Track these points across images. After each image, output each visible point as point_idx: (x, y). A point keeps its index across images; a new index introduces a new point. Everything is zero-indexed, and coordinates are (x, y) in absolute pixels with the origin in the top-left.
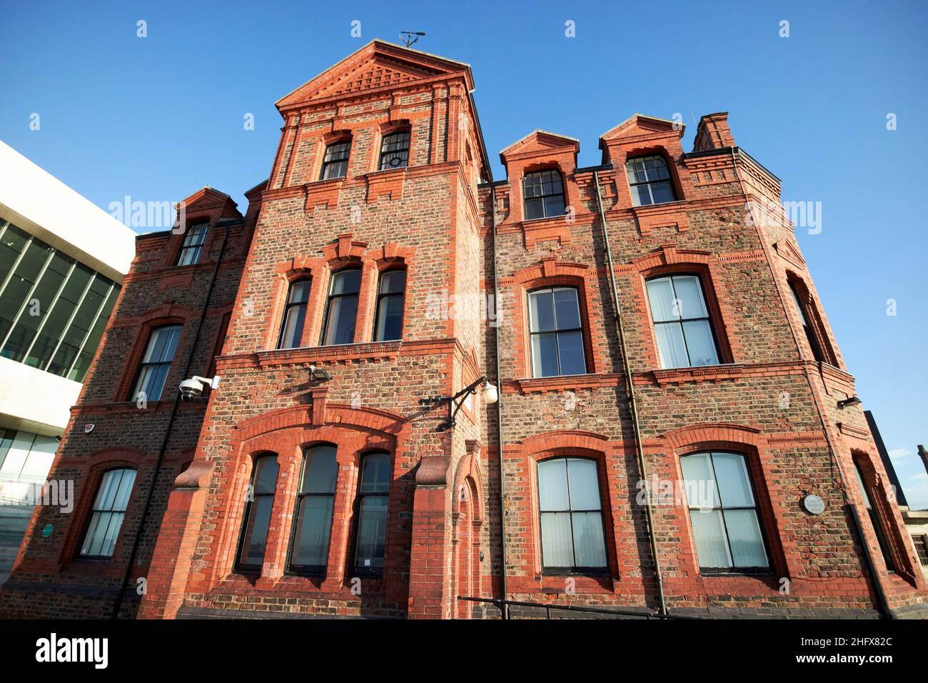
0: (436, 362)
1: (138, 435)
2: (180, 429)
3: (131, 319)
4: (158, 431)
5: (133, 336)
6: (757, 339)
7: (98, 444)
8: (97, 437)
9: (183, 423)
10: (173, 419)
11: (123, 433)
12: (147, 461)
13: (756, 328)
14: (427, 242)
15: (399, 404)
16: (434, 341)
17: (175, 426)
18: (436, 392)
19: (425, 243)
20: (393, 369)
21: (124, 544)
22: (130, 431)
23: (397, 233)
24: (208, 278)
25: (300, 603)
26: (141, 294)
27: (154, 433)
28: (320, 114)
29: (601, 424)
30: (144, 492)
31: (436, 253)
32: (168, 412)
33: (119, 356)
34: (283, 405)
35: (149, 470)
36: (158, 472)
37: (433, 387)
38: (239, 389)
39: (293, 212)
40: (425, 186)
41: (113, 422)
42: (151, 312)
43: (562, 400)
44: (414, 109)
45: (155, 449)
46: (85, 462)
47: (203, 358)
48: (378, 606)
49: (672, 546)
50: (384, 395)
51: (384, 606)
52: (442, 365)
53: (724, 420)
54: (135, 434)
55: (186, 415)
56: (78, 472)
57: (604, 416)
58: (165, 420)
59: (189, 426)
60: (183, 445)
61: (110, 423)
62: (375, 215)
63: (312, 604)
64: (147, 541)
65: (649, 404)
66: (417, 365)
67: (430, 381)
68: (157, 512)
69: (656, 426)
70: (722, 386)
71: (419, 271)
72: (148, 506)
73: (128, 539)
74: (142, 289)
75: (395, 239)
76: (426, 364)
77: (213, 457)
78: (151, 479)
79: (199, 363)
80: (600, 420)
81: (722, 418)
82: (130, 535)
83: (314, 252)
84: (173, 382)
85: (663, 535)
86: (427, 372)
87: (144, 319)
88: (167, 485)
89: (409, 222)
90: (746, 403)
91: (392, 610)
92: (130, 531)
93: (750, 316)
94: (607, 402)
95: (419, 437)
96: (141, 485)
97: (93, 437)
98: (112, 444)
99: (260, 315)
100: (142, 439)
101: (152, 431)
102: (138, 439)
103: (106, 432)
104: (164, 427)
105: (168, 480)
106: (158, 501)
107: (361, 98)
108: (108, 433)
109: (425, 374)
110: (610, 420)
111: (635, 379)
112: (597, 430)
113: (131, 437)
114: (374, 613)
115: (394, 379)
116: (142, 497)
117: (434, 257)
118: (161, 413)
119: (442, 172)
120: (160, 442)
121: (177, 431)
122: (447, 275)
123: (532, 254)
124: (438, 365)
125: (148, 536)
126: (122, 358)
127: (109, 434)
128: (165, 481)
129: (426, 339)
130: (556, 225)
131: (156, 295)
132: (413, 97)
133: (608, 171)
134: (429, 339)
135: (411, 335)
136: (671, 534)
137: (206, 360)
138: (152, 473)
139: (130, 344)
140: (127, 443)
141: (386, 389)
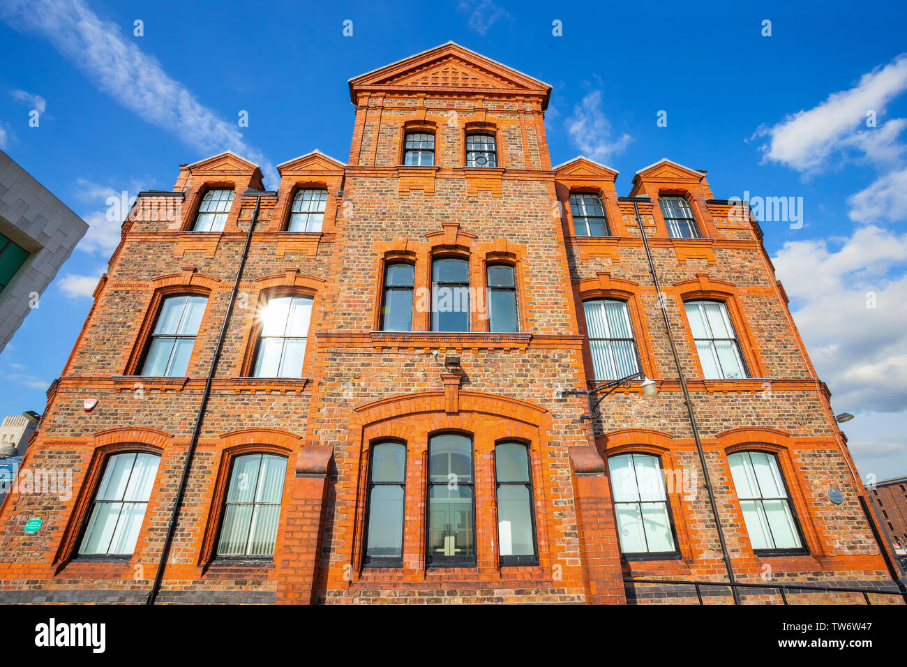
0: (566, 356)
1: (160, 415)
2: (216, 410)
3: (140, 283)
4: (186, 411)
5: (143, 302)
6: (778, 359)
7: (104, 423)
8: (101, 414)
9: (219, 404)
10: (206, 399)
11: (139, 411)
12: (175, 444)
13: (776, 350)
14: (537, 243)
15: (536, 395)
16: (561, 337)
17: (209, 407)
18: (571, 386)
19: (534, 242)
20: (524, 361)
21: (150, 540)
22: (148, 409)
23: (504, 229)
24: (237, 249)
25: (462, 594)
26: (150, 257)
27: (181, 413)
28: (399, 101)
29: (664, 424)
30: (173, 480)
31: (548, 254)
32: (199, 389)
33: (125, 323)
34: (406, 390)
35: (179, 454)
36: (191, 458)
37: (567, 380)
38: (349, 370)
39: (384, 192)
40: (525, 189)
41: (123, 399)
42: (164, 277)
43: (629, 401)
44: (499, 115)
45: (185, 432)
46: (85, 443)
47: (237, 334)
48: (547, 593)
49: (733, 531)
50: (519, 386)
51: (553, 592)
52: (573, 360)
53: (761, 425)
54: (155, 413)
55: (222, 395)
56: (77, 455)
57: (666, 417)
58: (194, 400)
59: (227, 408)
60: (221, 428)
61: (118, 398)
62: (477, 208)
63: (475, 594)
64: (182, 535)
65: (701, 409)
66: (547, 358)
67: (563, 375)
68: (193, 502)
69: (709, 428)
70: (756, 396)
71: (534, 269)
72: (182, 495)
73: (156, 534)
74: (151, 251)
75: (503, 235)
76: (556, 358)
77: (329, 442)
78: (183, 466)
79: (234, 340)
80: (663, 421)
81: (759, 423)
82: (157, 529)
83: (416, 236)
84: (201, 358)
85: (725, 522)
86: (560, 366)
87: (157, 285)
88: (204, 472)
89: (515, 221)
90: (775, 412)
91: (563, 595)
92: (157, 524)
93: (770, 341)
94: (666, 405)
95: (562, 427)
96: (169, 472)
97: (95, 414)
98: (122, 423)
99: (363, 293)
100: (165, 419)
101: (179, 411)
102: (161, 419)
103: (114, 409)
104: (193, 407)
105: (206, 467)
106: (193, 490)
107: (442, 93)
108: (116, 411)
109: (557, 368)
110: (671, 421)
111: (688, 386)
112: (661, 429)
113: (149, 417)
114: (544, 599)
115: (527, 370)
116: (172, 486)
117: (546, 257)
118: (188, 392)
119: (540, 179)
120: (190, 424)
121: (211, 412)
122: (562, 276)
123: (587, 267)
124: (568, 359)
125: (183, 530)
126: (129, 326)
127: (118, 412)
128: (200, 467)
129: (552, 335)
130: (606, 244)
131: (171, 260)
132: (496, 104)
133: (646, 204)
134: (556, 334)
135: (536, 329)
136: (731, 521)
137: (242, 338)
138: (182, 458)
139: (140, 311)
140: (145, 423)
141: (520, 380)
